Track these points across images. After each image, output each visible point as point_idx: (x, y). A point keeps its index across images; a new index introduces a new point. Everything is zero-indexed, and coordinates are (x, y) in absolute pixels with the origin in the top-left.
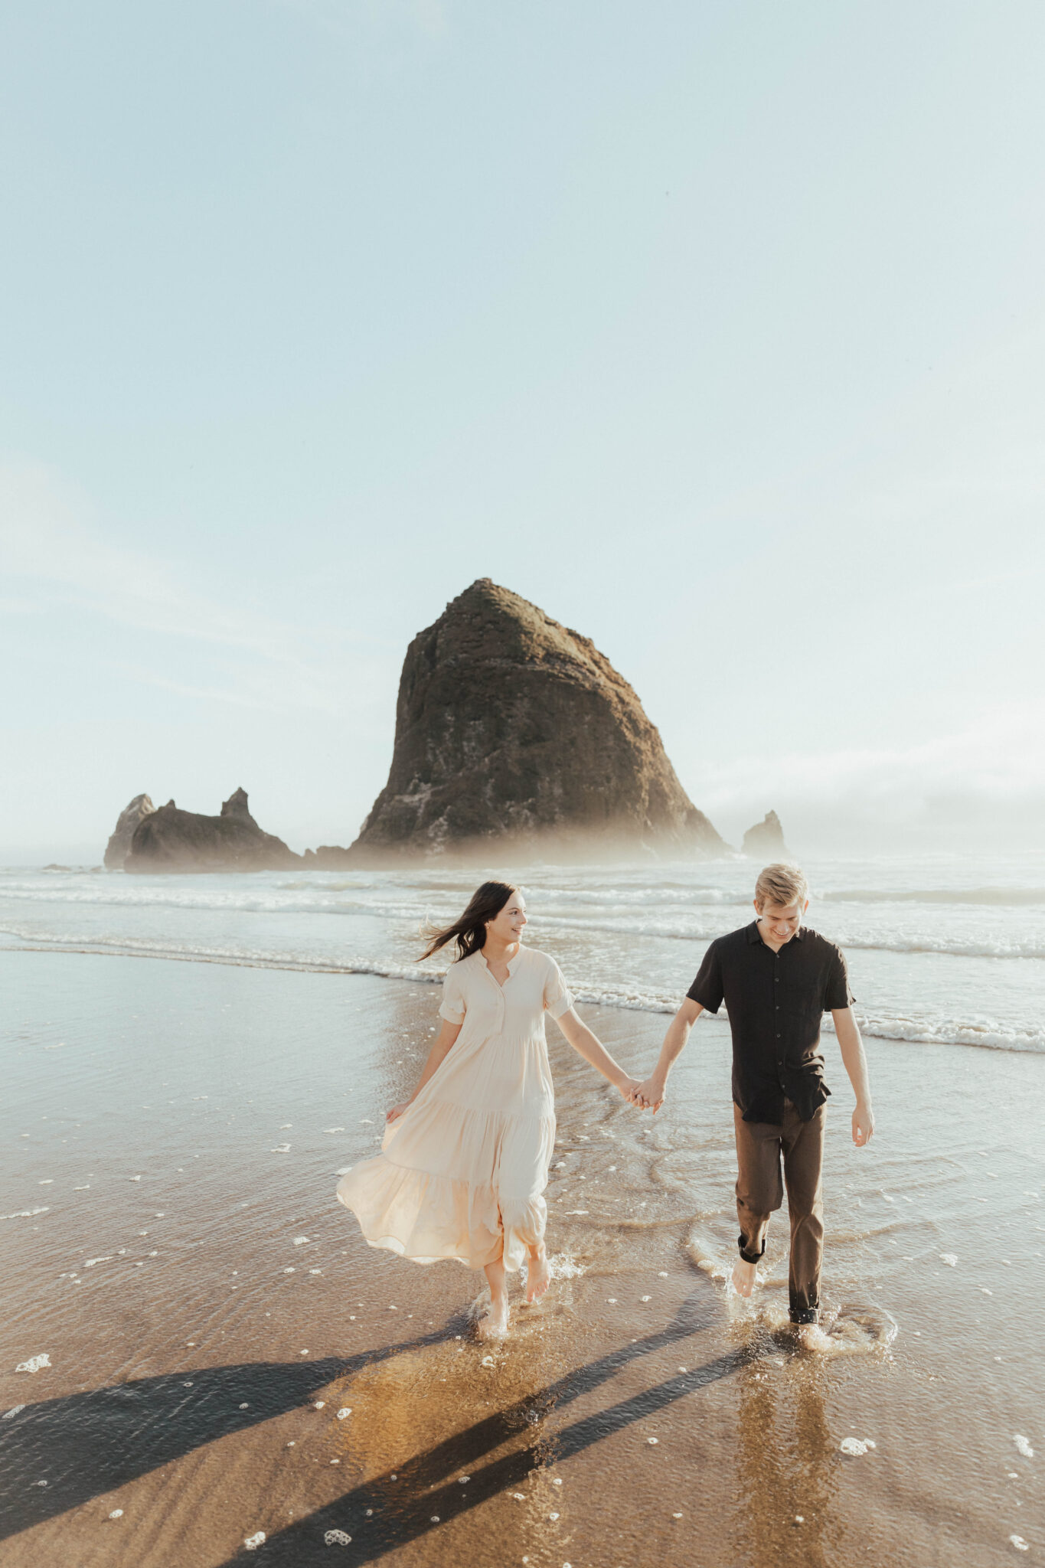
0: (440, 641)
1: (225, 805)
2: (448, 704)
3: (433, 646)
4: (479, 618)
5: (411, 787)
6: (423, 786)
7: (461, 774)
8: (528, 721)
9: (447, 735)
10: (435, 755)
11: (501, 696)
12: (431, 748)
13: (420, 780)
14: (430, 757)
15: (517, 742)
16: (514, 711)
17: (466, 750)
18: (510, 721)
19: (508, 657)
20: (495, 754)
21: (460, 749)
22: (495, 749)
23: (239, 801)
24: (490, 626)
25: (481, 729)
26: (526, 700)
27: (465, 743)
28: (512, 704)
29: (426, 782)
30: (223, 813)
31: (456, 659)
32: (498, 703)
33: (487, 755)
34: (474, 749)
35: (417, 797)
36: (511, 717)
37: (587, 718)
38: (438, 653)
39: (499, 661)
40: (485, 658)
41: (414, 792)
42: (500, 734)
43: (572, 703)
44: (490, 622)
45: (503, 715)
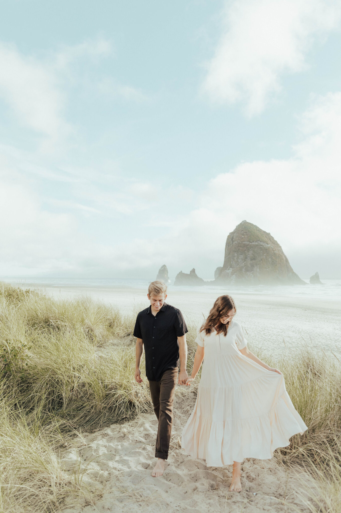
0: (234, 237)
1: (191, 271)
2: (236, 252)
3: (233, 238)
4: (243, 231)
5: (228, 269)
6: (230, 269)
7: (238, 266)
8: (252, 255)
9: (235, 258)
10: (233, 262)
11: (247, 250)
12: (232, 261)
13: (230, 267)
14: (232, 263)
15: (250, 260)
16: (249, 253)
17: (239, 261)
18: (248, 255)
19: (248, 241)
20: (245, 262)
21: (238, 261)
22: (245, 261)
23: (193, 271)
24: (245, 233)
25: (242, 257)
26: (252, 251)
27: (239, 260)
28: (249, 252)
29: (231, 268)
30: (191, 273)
31: (237, 242)
32: (246, 251)
33: (243, 262)
34: (241, 261)
35: (229, 271)
36: (249, 254)
37: (265, 255)
38: (234, 240)
39: (246, 242)
40: (244, 241)
41: (229, 270)
42: (246, 258)
43: (262, 251)
44: (245, 232)
45: (247, 254)
